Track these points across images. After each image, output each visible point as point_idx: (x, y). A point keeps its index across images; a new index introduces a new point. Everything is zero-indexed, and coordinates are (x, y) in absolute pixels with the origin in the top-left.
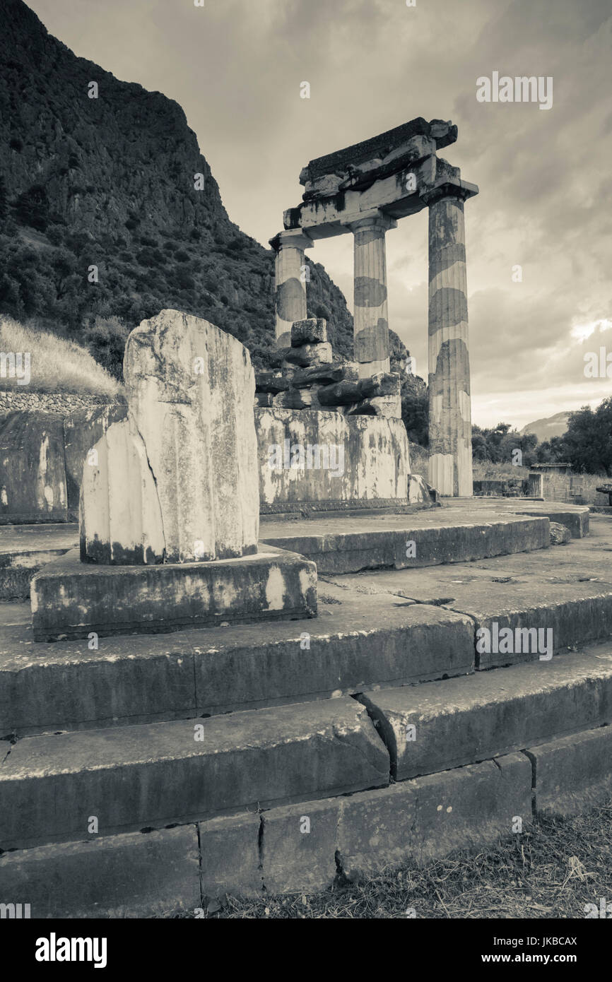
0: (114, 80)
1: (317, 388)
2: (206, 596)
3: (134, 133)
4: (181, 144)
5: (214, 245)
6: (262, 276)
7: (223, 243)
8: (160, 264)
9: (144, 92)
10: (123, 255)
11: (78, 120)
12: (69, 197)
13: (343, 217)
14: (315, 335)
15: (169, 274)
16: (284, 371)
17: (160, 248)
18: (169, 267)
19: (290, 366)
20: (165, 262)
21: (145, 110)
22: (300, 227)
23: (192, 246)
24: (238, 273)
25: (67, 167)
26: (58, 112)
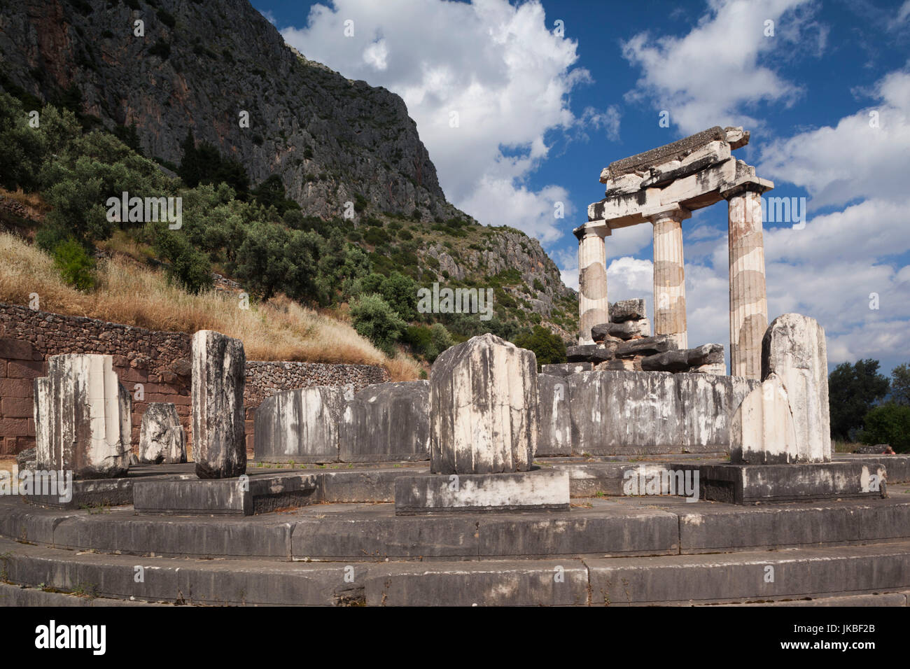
0: (342, 79)
1: (640, 358)
2: (831, 482)
3: (360, 125)
4: (402, 133)
5: (434, 224)
6: (480, 251)
7: (442, 221)
8: (386, 243)
9: (368, 88)
10: (352, 235)
11: (312, 116)
12: (303, 184)
13: (645, 210)
14: (637, 312)
15: (395, 252)
16: (608, 343)
17: (385, 228)
18: (394, 246)
19: (614, 339)
20: (389, 240)
21: (370, 104)
22: (603, 219)
23: (414, 224)
24: (458, 249)
25: (302, 158)
26: (295, 110)
